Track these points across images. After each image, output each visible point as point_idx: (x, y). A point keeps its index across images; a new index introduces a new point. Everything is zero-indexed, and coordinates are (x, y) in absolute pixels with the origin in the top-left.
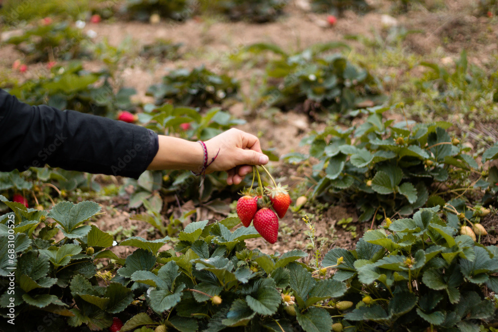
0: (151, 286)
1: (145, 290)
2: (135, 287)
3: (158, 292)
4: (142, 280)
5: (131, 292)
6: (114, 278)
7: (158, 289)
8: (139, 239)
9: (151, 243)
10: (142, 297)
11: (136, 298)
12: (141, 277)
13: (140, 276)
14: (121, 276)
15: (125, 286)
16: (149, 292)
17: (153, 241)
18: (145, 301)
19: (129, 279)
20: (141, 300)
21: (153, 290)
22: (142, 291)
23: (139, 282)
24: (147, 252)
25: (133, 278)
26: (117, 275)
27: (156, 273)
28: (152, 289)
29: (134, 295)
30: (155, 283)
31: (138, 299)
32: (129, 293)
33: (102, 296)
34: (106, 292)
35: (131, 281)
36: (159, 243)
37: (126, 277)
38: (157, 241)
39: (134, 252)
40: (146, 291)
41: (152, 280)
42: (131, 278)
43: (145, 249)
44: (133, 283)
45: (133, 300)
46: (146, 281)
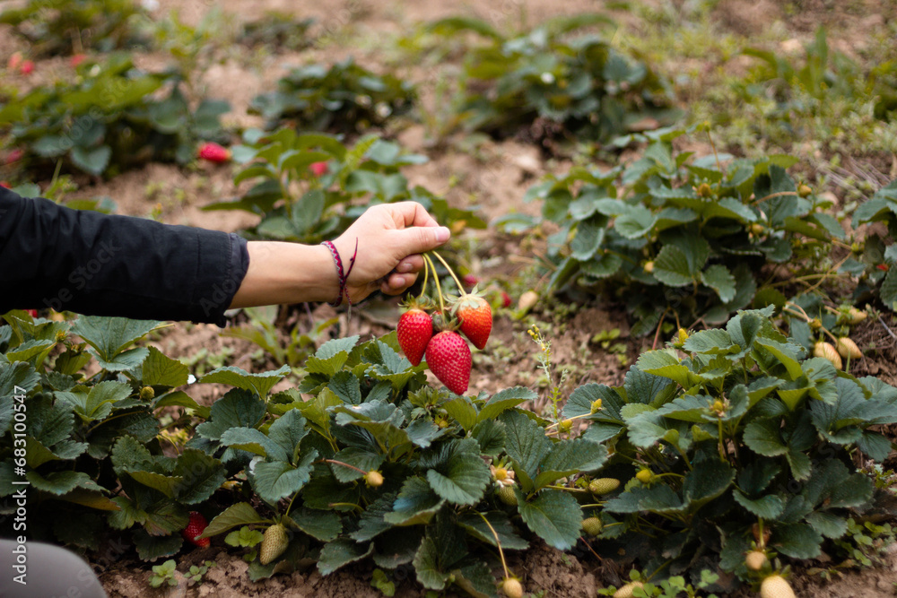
0: (257, 455)
1: (246, 461)
2: (228, 456)
3: (269, 465)
4: (241, 443)
5: (221, 466)
6: (191, 441)
7: (269, 460)
8: (235, 371)
9: (256, 378)
10: (241, 475)
11: (229, 476)
12: (239, 440)
13: (237, 436)
14: (203, 437)
15: (211, 455)
16: (252, 465)
17: (260, 375)
18: (246, 483)
19: (217, 443)
20: (239, 480)
21: (260, 462)
22: (240, 463)
23: (235, 448)
24: (249, 393)
25: (224, 441)
26: (196, 436)
27: (265, 432)
28: (259, 459)
29: (226, 471)
30: (263, 448)
31: (235, 479)
32: (218, 468)
33: (170, 474)
34: (177, 467)
35: (222, 446)
36: (270, 377)
37: (212, 439)
38: (266, 374)
39: (227, 394)
40: (248, 465)
41: (258, 444)
42: (221, 440)
43: (245, 389)
44: (225, 448)
45: (225, 479)
46: (248, 446)
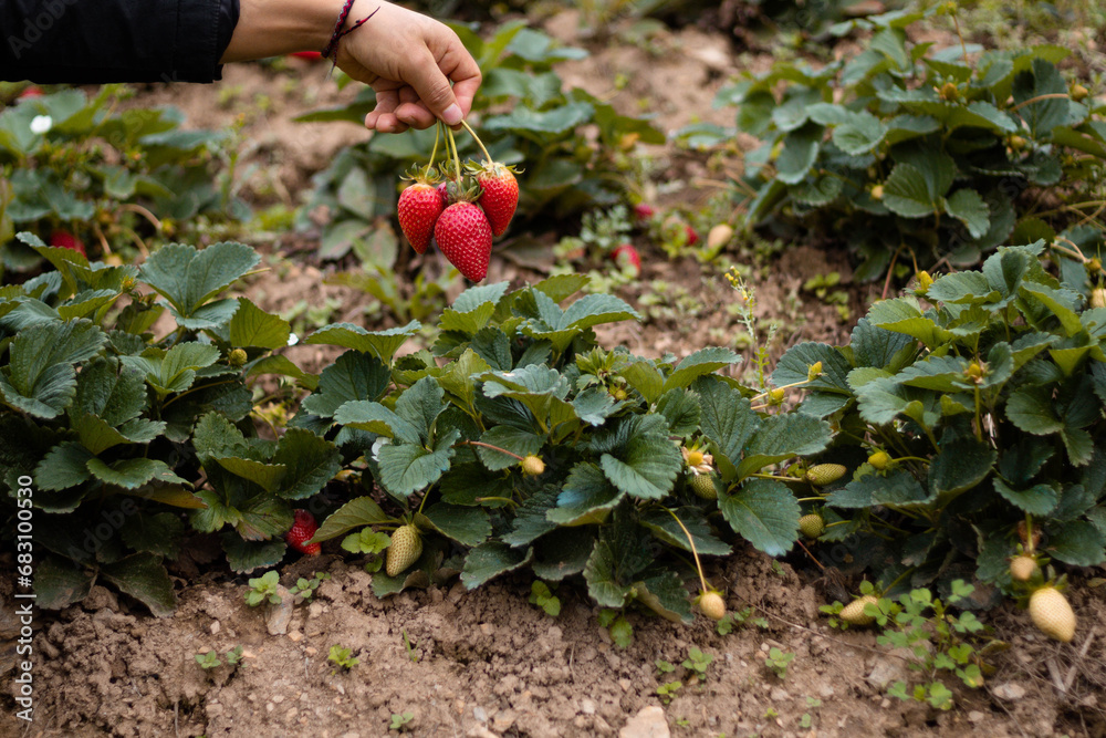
0: (380, 436)
1: (368, 446)
2: (343, 437)
3: (397, 448)
4: (360, 422)
5: (335, 450)
6: (294, 419)
7: (396, 442)
8: (350, 328)
9: (379, 337)
10: (359, 463)
11: (346, 464)
12: (357, 417)
13: (354, 413)
14: (311, 413)
15: (322, 437)
16: (375, 448)
17: (383, 333)
18: (366, 472)
19: (330, 420)
20: (356, 469)
21: (387, 445)
22: (358, 448)
23: (352, 427)
24: (368, 356)
25: (339, 419)
26: (302, 412)
27: (392, 407)
28: (385, 441)
29: (342, 457)
30: (389, 428)
31: (351, 468)
32: (331, 453)
33: (269, 461)
34: (278, 452)
35: (335, 424)
36: (395, 336)
37: (322, 416)
38: (391, 332)
39: (338, 360)
40: (370, 448)
41: (383, 422)
42: (335, 418)
43: (363, 351)
44: (339, 428)
45: (341, 468)
46: (368, 424)
